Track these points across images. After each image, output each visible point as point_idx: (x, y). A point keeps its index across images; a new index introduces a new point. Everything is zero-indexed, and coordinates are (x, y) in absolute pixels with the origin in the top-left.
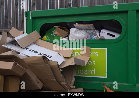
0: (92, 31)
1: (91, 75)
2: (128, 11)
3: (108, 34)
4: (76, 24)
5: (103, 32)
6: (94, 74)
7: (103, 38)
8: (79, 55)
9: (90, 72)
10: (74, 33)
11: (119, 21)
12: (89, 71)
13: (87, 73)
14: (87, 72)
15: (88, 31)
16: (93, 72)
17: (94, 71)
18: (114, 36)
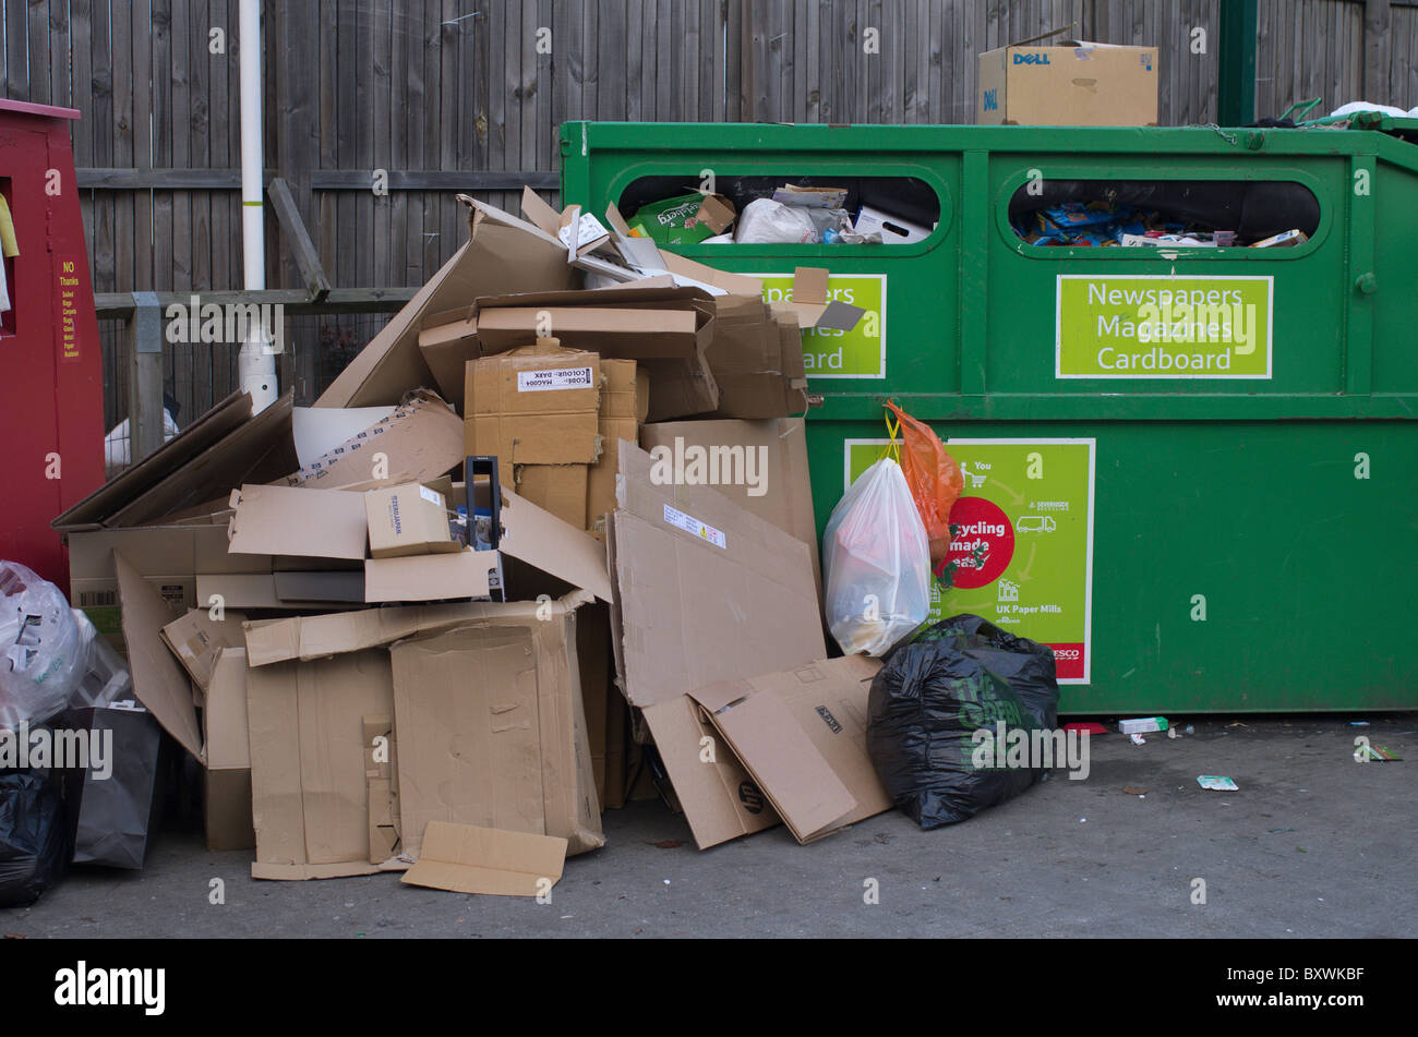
0: (826, 214)
1: (826, 369)
2: (965, 153)
3: (886, 225)
4: (784, 187)
5: (868, 219)
6: (840, 366)
7: (878, 239)
8: (783, 299)
9: (825, 360)
10: (773, 219)
11: (929, 183)
12: (820, 356)
13: (813, 366)
14: (813, 360)
15: (815, 213)
16: (835, 361)
17: (840, 356)
18: (905, 233)
